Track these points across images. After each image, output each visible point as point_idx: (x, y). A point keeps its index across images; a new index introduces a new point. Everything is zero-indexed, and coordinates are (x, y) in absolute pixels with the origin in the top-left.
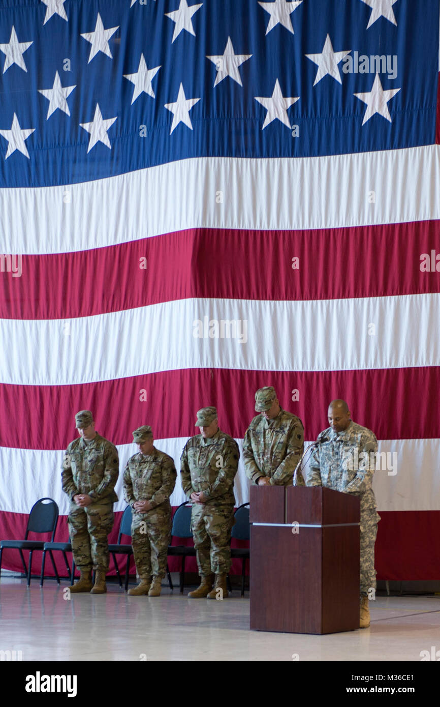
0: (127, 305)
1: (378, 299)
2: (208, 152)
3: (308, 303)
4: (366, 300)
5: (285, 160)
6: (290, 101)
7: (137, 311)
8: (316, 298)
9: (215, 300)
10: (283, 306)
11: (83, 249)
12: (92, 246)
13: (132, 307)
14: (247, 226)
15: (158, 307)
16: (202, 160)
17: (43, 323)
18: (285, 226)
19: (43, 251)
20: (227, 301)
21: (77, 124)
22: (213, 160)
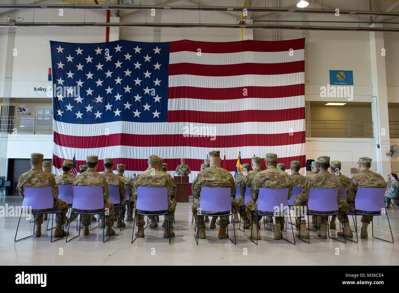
0: (104, 146)
1: (156, 147)
2: (123, 120)
3: (143, 147)
4: (154, 147)
5: (139, 123)
6: (139, 113)
7: (106, 148)
8: (144, 146)
9: (125, 146)
10: (138, 148)
11: (94, 136)
12: (96, 135)
13: (105, 146)
14: (131, 133)
15: (111, 147)
16: (122, 122)
17: (83, 149)
18: (138, 134)
19: (84, 136)
20: (127, 146)
21: (93, 114)
22: (124, 122)
